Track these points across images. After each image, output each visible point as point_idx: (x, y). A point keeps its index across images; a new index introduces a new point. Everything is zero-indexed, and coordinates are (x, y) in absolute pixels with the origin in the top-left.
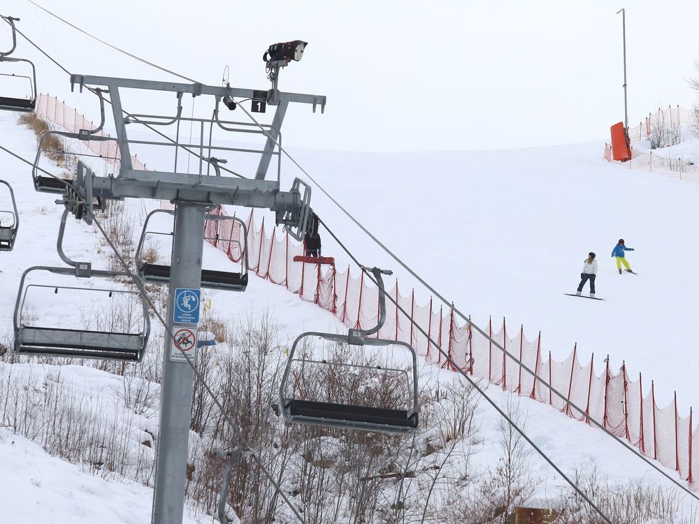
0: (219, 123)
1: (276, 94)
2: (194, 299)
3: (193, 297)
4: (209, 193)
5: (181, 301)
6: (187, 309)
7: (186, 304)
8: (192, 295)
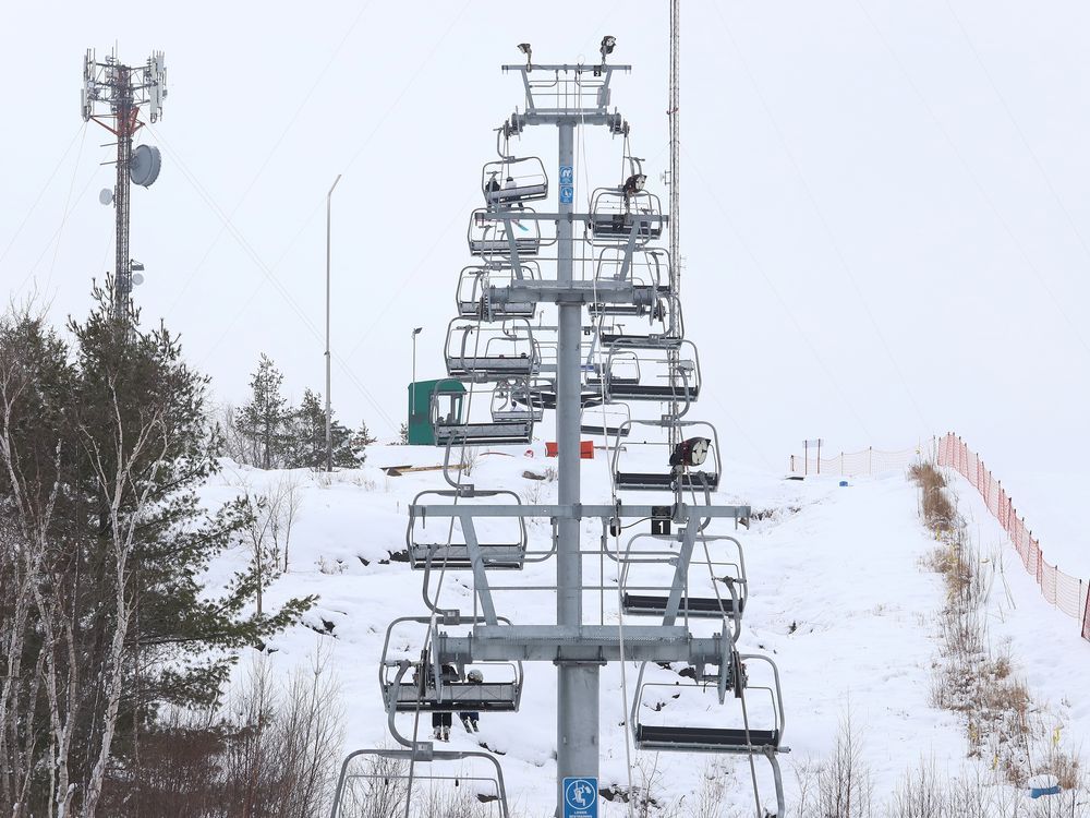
0: (610, 554)
1: (680, 508)
2: (589, 791)
3: (587, 788)
4: (600, 647)
5: (572, 795)
6: (580, 805)
7: (579, 798)
8: (586, 785)
